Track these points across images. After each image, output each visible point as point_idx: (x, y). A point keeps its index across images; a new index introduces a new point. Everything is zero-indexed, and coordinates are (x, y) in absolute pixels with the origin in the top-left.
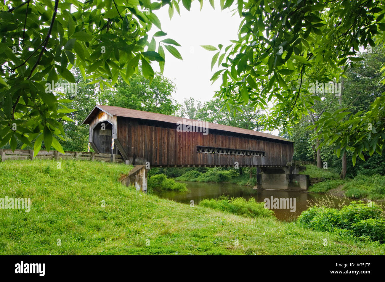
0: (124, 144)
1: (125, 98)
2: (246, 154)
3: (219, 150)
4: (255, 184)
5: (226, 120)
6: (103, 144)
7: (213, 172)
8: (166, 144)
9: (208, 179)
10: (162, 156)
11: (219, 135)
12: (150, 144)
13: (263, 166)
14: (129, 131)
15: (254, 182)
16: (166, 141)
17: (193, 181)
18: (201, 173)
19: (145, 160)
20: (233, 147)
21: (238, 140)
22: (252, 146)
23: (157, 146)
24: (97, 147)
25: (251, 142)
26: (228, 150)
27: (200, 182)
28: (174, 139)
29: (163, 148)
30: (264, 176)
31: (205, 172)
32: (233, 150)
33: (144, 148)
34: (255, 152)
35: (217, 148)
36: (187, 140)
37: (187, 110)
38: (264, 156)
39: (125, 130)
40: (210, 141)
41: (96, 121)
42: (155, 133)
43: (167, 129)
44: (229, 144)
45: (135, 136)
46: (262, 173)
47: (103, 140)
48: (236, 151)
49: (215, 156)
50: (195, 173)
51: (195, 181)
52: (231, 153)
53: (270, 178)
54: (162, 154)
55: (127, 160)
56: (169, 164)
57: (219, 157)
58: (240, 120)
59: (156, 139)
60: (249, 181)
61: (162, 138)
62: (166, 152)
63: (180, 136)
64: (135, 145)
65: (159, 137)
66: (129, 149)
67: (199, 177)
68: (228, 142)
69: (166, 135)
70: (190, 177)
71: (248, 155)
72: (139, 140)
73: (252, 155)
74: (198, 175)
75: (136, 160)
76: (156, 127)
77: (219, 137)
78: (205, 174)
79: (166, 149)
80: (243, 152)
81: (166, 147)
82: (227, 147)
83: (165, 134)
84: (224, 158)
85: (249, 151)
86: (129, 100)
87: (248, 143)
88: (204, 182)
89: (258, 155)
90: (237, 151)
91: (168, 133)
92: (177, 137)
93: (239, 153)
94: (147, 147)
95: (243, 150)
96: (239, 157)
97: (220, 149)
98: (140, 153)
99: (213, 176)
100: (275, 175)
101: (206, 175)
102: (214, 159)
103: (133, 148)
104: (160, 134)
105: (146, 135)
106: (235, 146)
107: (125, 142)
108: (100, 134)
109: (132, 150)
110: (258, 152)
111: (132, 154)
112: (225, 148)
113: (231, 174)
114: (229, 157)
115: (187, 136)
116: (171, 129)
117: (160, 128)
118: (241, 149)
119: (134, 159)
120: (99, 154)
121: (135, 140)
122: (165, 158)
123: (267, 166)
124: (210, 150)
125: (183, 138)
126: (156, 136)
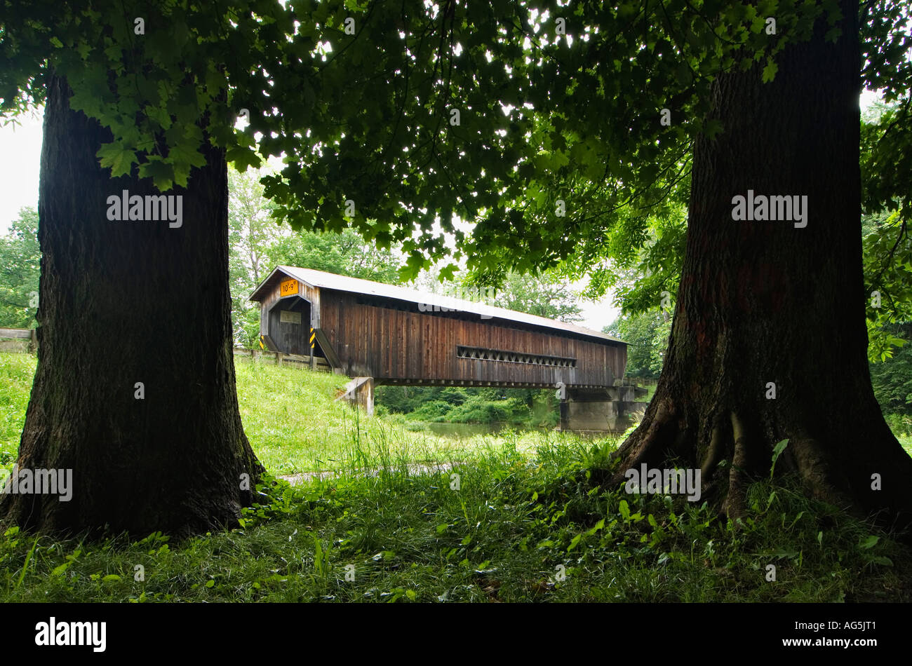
0: (332, 339)
1: (318, 252)
2: (544, 363)
3: (495, 353)
4: (557, 422)
5: (503, 300)
6: (288, 340)
7: (478, 403)
8: (404, 340)
9: (467, 415)
10: (397, 363)
11: (496, 327)
12: (376, 339)
13: (573, 385)
14: (341, 317)
15: (554, 418)
16: (404, 335)
17: (437, 421)
18: (452, 405)
19: (368, 368)
20: (520, 349)
21: (529, 337)
22: (553, 348)
23: (388, 344)
24: (276, 345)
25: (552, 342)
26: (511, 355)
27: (452, 422)
28: (417, 331)
29: (399, 348)
30: (573, 406)
31: (461, 403)
32: (522, 355)
33: (366, 348)
34: (560, 359)
35: (492, 351)
36: (440, 334)
37: (426, 278)
38: (574, 369)
39: (333, 313)
40: (481, 337)
41: (275, 297)
42: (385, 320)
43: (405, 312)
44: (514, 344)
45: (351, 325)
46: (569, 400)
47: (287, 332)
48: (525, 357)
49: (488, 364)
50: (442, 406)
51: (442, 421)
52: (517, 360)
53: (584, 410)
54: (397, 360)
55: (336, 367)
56: (410, 376)
57: (496, 366)
58: (530, 301)
59: (387, 331)
60: (545, 418)
61: (398, 330)
62: (404, 355)
63: (428, 326)
64: (350, 340)
65: (392, 329)
66: (341, 347)
67: (450, 413)
68: (511, 340)
69: (404, 324)
70: (431, 413)
71: (547, 364)
72: (358, 332)
73: (553, 365)
74: (448, 409)
75: (354, 368)
76: (388, 310)
77: (496, 331)
78: (461, 407)
79: (404, 350)
80: (538, 358)
81: (404, 346)
82: (510, 350)
83: (402, 322)
84: (504, 369)
85: (548, 358)
86: (326, 256)
87: (548, 343)
88: (459, 422)
89: (565, 366)
90: (527, 356)
91: (408, 320)
92: (423, 328)
93: (531, 362)
94: (371, 345)
95: (537, 354)
96: (530, 367)
97: (498, 352)
98: (360, 357)
99: (478, 411)
100: (593, 404)
101: (463, 409)
102: (487, 369)
103: (347, 346)
104: (394, 322)
105: (370, 322)
106: (524, 347)
107: (334, 335)
108: (281, 321)
109: (346, 350)
110: (564, 360)
111: (347, 357)
112: (506, 350)
113: (512, 407)
114: (513, 367)
115: (439, 326)
116: (412, 314)
117: (393, 312)
118: (534, 354)
119: (350, 366)
120: (288, 355)
121: (351, 332)
122: (402, 366)
123: (579, 385)
124: (479, 354)
125: (433, 330)
126: (386, 325)
